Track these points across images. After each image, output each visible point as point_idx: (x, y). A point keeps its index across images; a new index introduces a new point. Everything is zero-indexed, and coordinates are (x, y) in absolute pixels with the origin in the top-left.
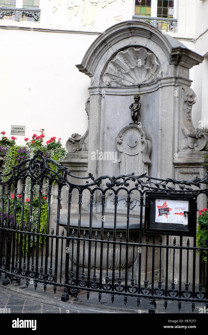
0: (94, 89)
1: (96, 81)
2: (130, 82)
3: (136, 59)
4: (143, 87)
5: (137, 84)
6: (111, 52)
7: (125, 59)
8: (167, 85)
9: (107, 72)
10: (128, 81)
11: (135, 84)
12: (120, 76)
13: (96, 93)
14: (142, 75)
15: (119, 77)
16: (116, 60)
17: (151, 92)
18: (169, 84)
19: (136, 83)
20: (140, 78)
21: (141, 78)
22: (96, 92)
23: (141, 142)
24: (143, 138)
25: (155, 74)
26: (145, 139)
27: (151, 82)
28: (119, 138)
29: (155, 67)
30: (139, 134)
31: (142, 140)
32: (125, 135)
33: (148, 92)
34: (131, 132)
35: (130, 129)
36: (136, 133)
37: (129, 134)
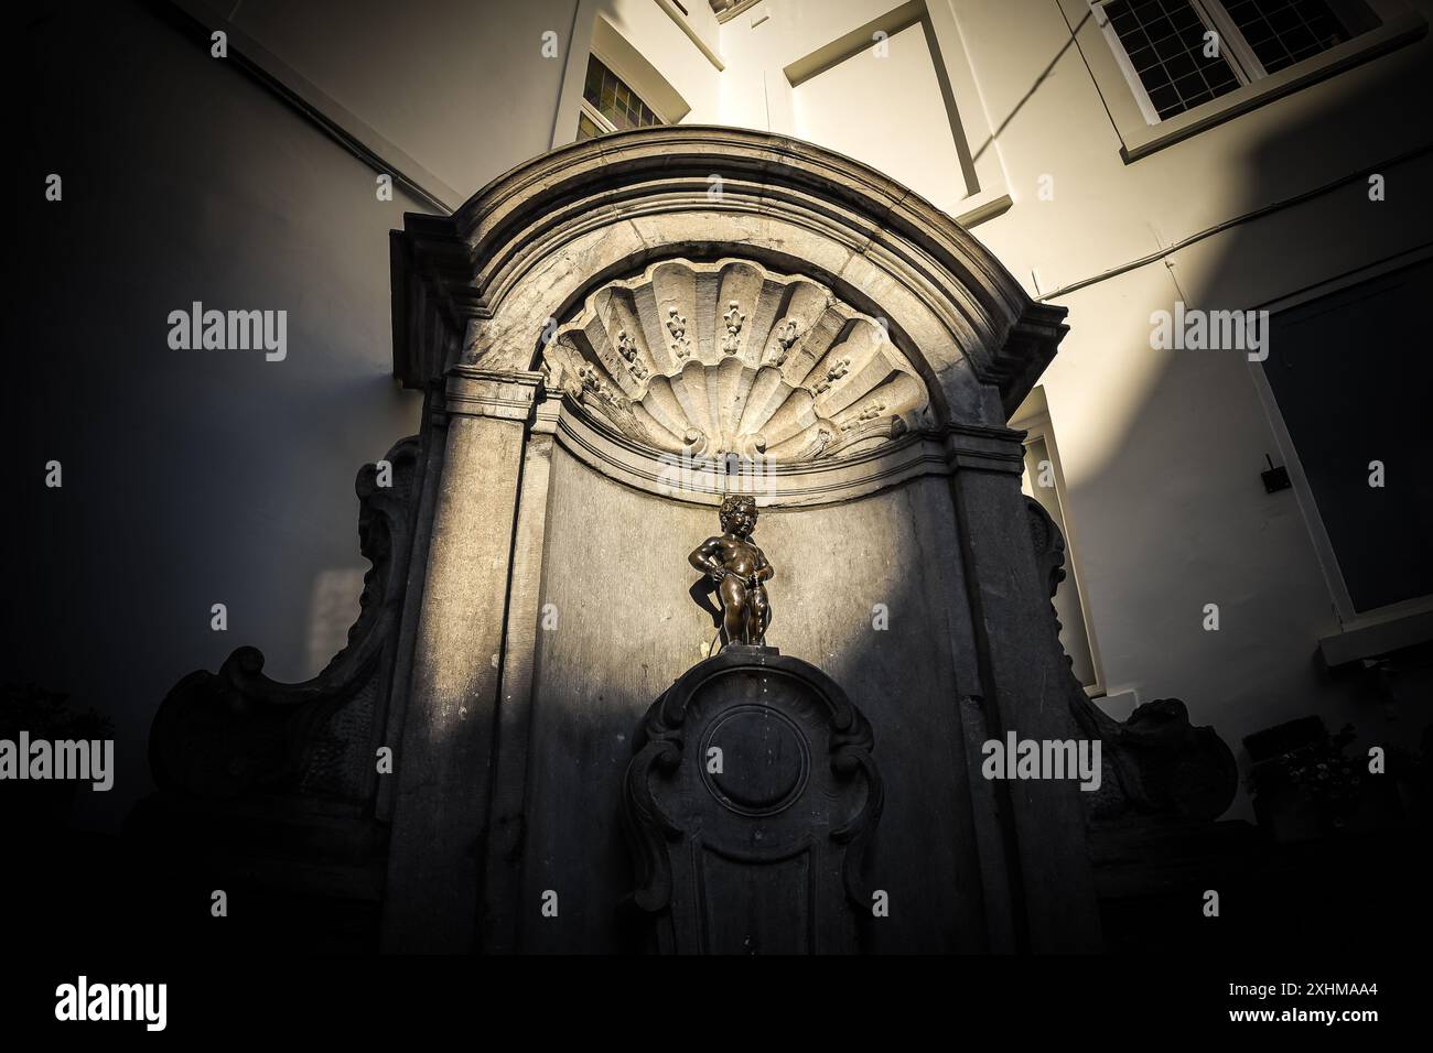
0: (494, 384)
1: (507, 348)
3: (733, 328)
5: (713, 452)
6: (626, 238)
8: (983, 464)
9: (581, 327)
10: (661, 424)
12: (626, 382)
13: (500, 411)
15: (621, 384)
16: (641, 288)
17: (802, 504)
18: (995, 465)
19: (711, 446)
21: (740, 429)
22: (508, 404)
23: (834, 768)
24: (847, 743)
25: (839, 421)
26: (866, 751)
27: (811, 456)
28: (663, 729)
29: (847, 387)
30: (804, 716)
31: (847, 757)
32: (698, 717)
33: (780, 505)
34: (737, 704)
35: (734, 681)
36: (774, 713)
37: (725, 710)
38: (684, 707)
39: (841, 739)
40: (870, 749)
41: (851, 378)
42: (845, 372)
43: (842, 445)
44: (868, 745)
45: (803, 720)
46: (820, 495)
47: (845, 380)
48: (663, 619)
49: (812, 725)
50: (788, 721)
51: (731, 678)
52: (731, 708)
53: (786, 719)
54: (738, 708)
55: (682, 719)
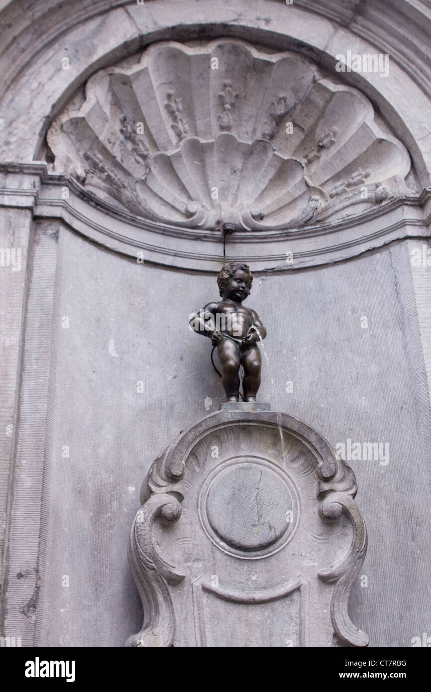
2: (173, 207)
3: (227, 106)
4: (244, 240)
5: (211, 223)
7: (171, 91)
10: (161, 199)
11: (201, 219)
12: (130, 163)
14: (239, 186)
15: (125, 165)
16: (138, 74)
17: (296, 267)
19: (209, 218)
20: (230, 198)
21: (235, 201)
23: (321, 513)
24: (332, 491)
25: (327, 190)
26: (351, 497)
27: (302, 223)
28: (164, 483)
29: (335, 157)
30: (295, 465)
31: (333, 502)
32: (197, 469)
33: (274, 268)
34: (232, 456)
35: (229, 436)
36: (267, 463)
37: (222, 463)
38: (183, 462)
39: (326, 487)
40: (354, 495)
41: (339, 148)
42: (332, 143)
43: (330, 212)
44: (352, 491)
45: (292, 468)
46: (311, 258)
47: (333, 151)
48: (169, 378)
49: (301, 473)
50: (280, 470)
51: (227, 433)
52: (227, 460)
53: (277, 469)
54: (234, 460)
55: (181, 473)
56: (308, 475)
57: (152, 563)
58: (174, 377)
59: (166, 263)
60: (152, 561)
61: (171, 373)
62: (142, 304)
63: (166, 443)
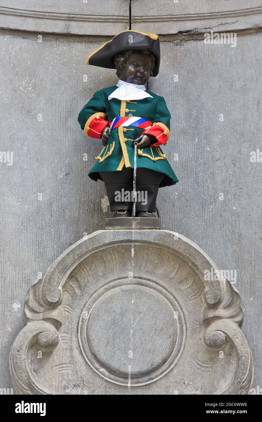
24: (219, 318)
26: (237, 325)
28: (42, 310)
33: (191, 31)
34: (116, 277)
35: (113, 256)
36: (154, 285)
37: (105, 284)
38: (60, 288)
39: (212, 313)
40: (240, 323)
44: (239, 319)
48: (61, 176)
49: (190, 296)
50: (167, 292)
51: (110, 253)
52: (111, 281)
53: (164, 290)
54: (118, 281)
55: (57, 300)
56: (196, 298)
57: (28, 390)
58: (66, 175)
59: (57, 31)
60: (27, 388)
61: (63, 169)
62: (29, 87)
63: (56, 253)
